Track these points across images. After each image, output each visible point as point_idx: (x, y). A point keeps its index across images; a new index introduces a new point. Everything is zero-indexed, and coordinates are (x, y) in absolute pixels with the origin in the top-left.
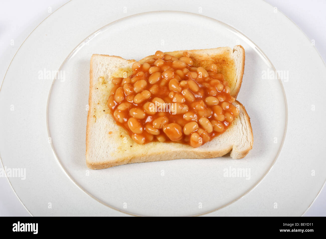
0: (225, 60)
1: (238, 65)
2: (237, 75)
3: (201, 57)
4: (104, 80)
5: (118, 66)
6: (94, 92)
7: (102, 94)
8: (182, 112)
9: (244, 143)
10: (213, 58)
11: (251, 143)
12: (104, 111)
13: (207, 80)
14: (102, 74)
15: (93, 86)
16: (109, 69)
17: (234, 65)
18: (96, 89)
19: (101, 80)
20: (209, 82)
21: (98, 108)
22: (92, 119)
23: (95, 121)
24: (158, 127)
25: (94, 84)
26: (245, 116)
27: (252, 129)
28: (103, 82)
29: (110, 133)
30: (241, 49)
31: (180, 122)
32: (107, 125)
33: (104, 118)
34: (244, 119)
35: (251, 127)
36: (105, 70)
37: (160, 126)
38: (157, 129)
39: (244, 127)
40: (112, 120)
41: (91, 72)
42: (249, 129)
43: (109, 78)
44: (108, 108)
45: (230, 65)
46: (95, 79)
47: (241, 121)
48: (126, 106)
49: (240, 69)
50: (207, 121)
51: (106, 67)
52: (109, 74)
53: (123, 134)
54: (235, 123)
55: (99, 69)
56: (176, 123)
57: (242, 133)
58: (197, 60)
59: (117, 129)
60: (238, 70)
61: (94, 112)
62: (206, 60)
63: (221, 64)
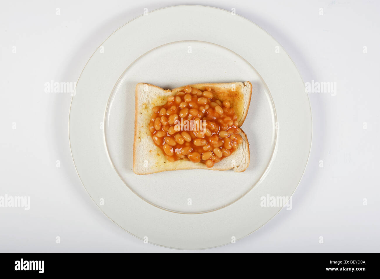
0: (237, 94)
1: (246, 99)
2: (244, 108)
3: (219, 89)
4: (146, 106)
5: (157, 94)
6: (139, 116)
7: (145, 118)
8: (202, 145)
9: (243, 164)
10: (228, 91)
11: (248, 164)
12: (146, 133)
13: (222, 116)
14: (145, 101)
15: (138, 112)
16: (150, 96)
17: (243, 99)
18: (140, 114)
19: (144, 106)
20: (223, 118)
21: (142, 130)
22: (138, 140)
23: (140, 141)
24: (185, 154)
25: (139, 110)
26: (246, 143)
27: (249, 153)
28: (146, 107)
29: (150, 151)
30: (250, 85)
31: (200, 151)
32: (148, 144)
33: (146, 139)
34: (245, 145)
35: (249, 152)
36: (147, 97)
37: (186, 154)
38: (184, 155)
39: (244, 152)
40: (152, 141)
41: (136, 99)
42: (247, 153)
43: (150, 104)
44: (149, 131)
45: (240, 100)
46: (139, 105)
47: (243, 146)
48: (163, 134)
49: (247, 104)
50: (219, 151)
51: (148, 94)
52: (150, 101)
53: (159, 153)
54: (238, 148)
55: (142, 96)
56: (197, 152)
57: (242, 156)
58: (216, 92)
59: (156, 148)
60: (245, 103)
61: (139, 134)
62: (223, 93)
63: (233, 97)
